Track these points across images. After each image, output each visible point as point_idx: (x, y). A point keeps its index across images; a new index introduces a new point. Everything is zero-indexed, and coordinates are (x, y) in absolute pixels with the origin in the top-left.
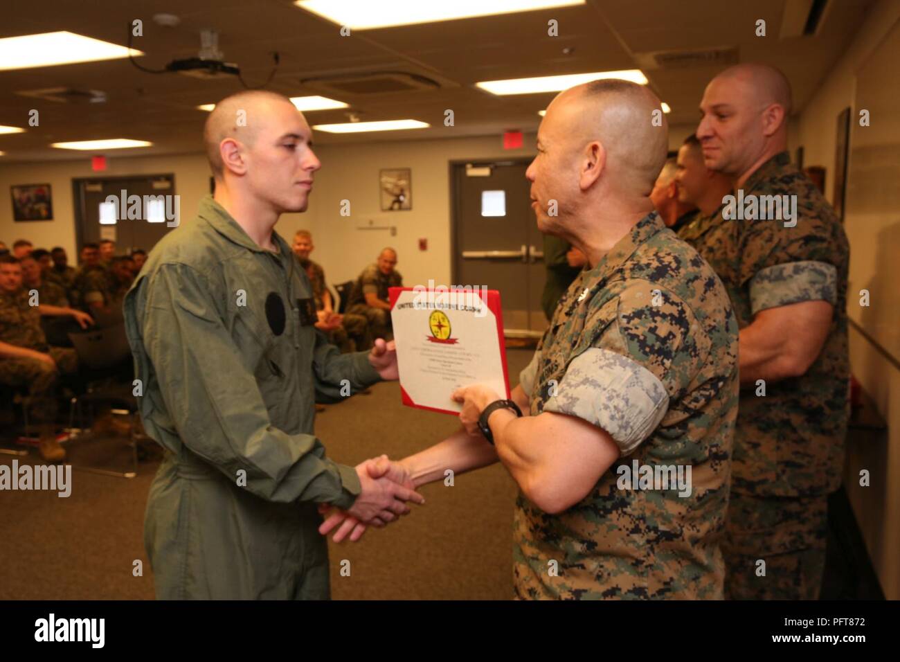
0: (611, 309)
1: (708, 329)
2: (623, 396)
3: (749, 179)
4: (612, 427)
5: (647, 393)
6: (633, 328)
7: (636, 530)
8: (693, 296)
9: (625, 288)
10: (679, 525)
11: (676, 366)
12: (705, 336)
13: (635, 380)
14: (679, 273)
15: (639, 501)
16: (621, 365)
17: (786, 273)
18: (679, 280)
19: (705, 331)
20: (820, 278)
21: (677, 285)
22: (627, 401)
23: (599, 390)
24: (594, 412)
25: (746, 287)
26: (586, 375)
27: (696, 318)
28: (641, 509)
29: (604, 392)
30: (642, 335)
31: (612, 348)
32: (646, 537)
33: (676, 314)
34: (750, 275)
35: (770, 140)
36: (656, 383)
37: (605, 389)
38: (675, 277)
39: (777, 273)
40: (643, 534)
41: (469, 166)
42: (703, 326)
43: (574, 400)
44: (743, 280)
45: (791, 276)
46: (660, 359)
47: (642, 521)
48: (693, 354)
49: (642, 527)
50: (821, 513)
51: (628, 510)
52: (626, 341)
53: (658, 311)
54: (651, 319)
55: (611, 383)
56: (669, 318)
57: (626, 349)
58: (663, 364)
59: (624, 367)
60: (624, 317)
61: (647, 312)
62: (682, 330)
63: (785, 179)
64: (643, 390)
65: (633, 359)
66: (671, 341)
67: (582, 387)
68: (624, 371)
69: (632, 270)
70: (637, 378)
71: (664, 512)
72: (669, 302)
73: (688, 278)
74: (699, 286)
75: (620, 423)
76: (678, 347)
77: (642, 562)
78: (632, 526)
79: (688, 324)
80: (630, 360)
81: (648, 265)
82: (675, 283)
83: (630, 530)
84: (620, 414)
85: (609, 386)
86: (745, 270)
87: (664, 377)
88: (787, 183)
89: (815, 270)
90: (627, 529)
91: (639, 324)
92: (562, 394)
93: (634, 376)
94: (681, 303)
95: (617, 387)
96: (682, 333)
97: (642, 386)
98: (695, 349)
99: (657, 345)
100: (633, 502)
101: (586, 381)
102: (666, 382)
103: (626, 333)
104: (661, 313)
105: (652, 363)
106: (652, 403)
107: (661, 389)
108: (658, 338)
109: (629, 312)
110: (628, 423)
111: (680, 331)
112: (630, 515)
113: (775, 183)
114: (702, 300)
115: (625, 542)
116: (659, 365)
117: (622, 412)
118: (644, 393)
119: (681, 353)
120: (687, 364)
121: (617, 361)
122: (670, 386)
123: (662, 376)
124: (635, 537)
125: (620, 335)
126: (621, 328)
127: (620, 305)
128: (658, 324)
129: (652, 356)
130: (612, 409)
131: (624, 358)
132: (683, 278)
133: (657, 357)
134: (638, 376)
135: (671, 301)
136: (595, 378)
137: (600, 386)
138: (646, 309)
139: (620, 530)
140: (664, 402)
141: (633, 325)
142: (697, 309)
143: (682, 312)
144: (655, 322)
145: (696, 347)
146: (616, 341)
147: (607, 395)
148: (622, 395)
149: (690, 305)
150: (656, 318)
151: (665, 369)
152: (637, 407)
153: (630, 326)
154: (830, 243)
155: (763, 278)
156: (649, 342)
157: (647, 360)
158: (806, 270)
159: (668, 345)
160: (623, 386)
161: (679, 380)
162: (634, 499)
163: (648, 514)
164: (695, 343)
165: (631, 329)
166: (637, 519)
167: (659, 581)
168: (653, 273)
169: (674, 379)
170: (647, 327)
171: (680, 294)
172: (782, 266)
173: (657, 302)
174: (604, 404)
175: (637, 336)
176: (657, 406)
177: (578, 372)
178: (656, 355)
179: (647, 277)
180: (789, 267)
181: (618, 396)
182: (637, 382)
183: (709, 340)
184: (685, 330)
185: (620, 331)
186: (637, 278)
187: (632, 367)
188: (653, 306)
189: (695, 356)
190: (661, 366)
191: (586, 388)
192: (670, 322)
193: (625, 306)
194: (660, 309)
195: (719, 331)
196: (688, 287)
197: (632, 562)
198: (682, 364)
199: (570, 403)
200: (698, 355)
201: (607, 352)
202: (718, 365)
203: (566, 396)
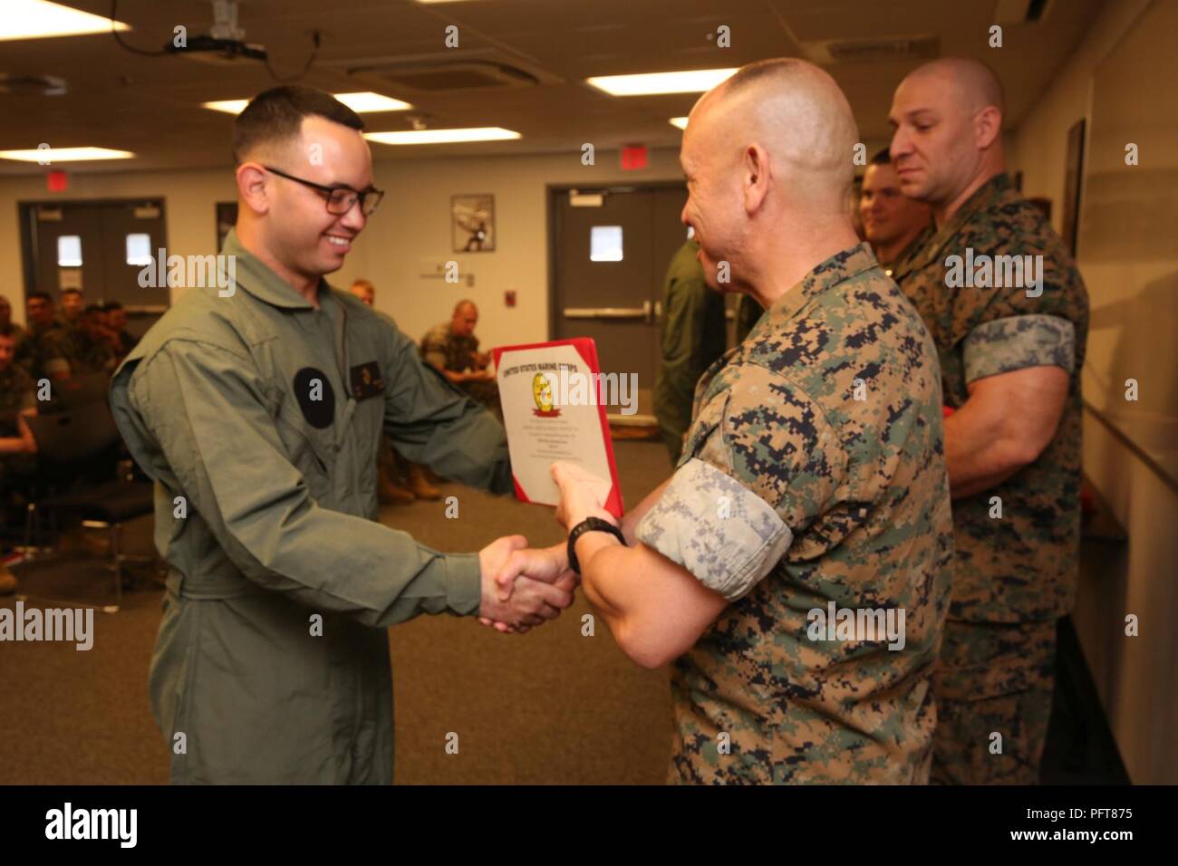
0: (717, 408)
1: (844, 439)
2: (718, 531)
3: (961, 208)
4: (701, 571)
5: (752, 526)
6: (741, 435)
7: (759, 680)
8: (830, 391)
9: (737, 377)
10: (817, 679)
11: (797, 491)
12: (842, 448)
13: (737, 509)
14: (816, 359)
15: (766, 643)
16: (720, 487)
17: (1008, 330)
18: (813, 370)
19: (842, 441)
20: (1052, 337)
21: (808, 377)
22: (722, 538)
23: (688, 519)
24: (680, 551)
25: (959, 348)
26: (678, 498)
27: (829, 423)
28: (767, 654)
29: (695, 524)
30: (752, 446)
31: (714, 462)
32: (772, 689)
33: (800, 419)
34: (963, 333)
35: (985, 154)
36: (767, 512)
37: (696, 519)
38: (808, 366)
39: (997, 330)
40: (768, 686)
41: (574, 192)
42: (839, 434)
43: (659, 530)
44: (954, 340)
45: (1014, 335)
46: (773, 480)
47: (766, 670)
48: (822, 472)
49: (767, 677)
50: (1046, 644)
51: (749, 653)
52: (731, 453)
53: (775, 414)
54: (764, 424)
55: (704, 512)
56: (789, 424)
57: (731, 465)
58: (777, 487)
59: (725, 490)
60: (732, 419)
61: (761, 415)
62: (806, 441)
63: (1009, 208)
64: (747, 522)
65: (738, 480)
66: (788, 456)
67: (671, 513)
68: (724, 495)
69: (753, 350)
70: (739, 506)
71: (796, 660)
72: (791, 402)
73: (828, 368)
74: (844, 378)
75: (710, 566)
76: (798, 464)
77: (765, 720)
78: (754, 674)
79: (816, 432)
80: (733, 481)
81: (775, 346)
82: (805, 373)
83: (751, 677)
84: (711, 555)
85: (701, 516)
86: (957, 327)
87: (776, 504)
88: (1010, 214)
89: (1046, 327)
91: (748, 431)
92: (650, 521)
93: (736, 503)
94: (809, 403)
96: (805, 445)
97: (745, 517)
98: (824, 464)
99: (770, 461)
100: (758, 645)
101: (677, 506)
102: (782, 510)
103: (732, 442)
104: (778, 416)
105: (763, 486)
106: (760, 539)
107: (776, 518)
108: (772, 452)
109: (737, 413)
110: (722, 566)
111: (802, 442)
112: (751, 661)
113: (995, 215)
114: (845, 399)
115: (746, 691)
116: (771, 488)
117: (714, 552)
118: (747, 527)
119: (803, 473)
120: (813, 486)
121: (718, 481)
122: (788, 516)
124: (757, 687)
125: (724, 446)
126: (725, 436)
127: (730, 403)
128: (773, 432)
129: (761, 476)
130: (702, 547)
131: (727, 477)
132: (821, 366)
133: (769, 478)
134: (741, 503)
135: (794, 399)
136: (686, 503)
137: (691, 515)
138: (759, 411)
139: (740, 675)
140: (779, 536)
141: (742, 431)
142: (833, 411)
143: (810, 415)
144: (769, 428)
145: (826, 464)
146: (719, 453)
147: (698, 528)
148: (715, 529)
149: (821, 405)
151: (779, 494)
152: (736, 545)
153: (737, 433)
154: (1065, 291)
155: (979, 337)
156: (760, 457)
157: (756, 481)
158: (1034, 326)
159: (784, 461)
160: (720, 516)
161: (801, 508)
162: (759, 641)
163: (775, 661)
164: (824, 457)
165: (739, 438)
166: (760, 667)
167: (789, 746)
168: (778, 359)
169: (795, 507)
172: (1003, 320)
173: (775, 402)
174: (692, 541)
175: (745, 448)
176: (767, 542)
178: (767, 475)
179: (767, 364)
180: (1012, 323)
181: (711, 530)
182: (740, 511)
183: (846, 454)
184: (811, 440)
185: (725, 440)
186: (755, 364)
187: (735, 490)
188: (769, 406)
189: (824, 475)
190: (773, 490)
191: (675, 516)
192: (789, 429)
193: (734, 405)
194: (777, 411)
195: (865, 441)
196: (825, 380)
197: (754, 717)
198: (804, 487)
199: (655, 534)
200: (829, 474)
201: (709, 466)
202: (855, 488)
203: (652, 524)
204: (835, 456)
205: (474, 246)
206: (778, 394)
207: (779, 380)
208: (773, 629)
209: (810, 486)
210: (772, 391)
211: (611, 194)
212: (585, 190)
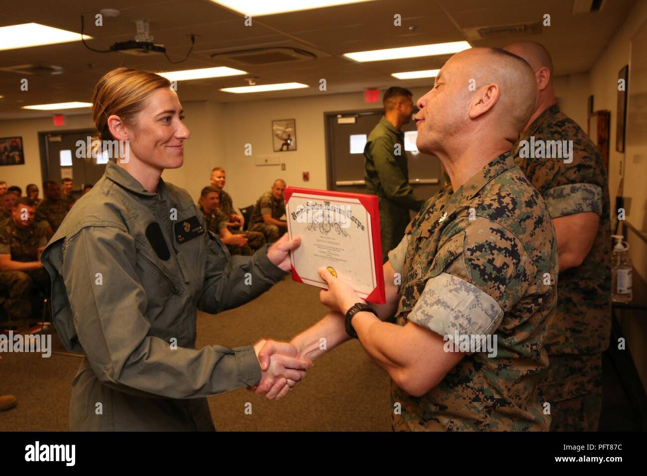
0: (458, 244)
1: (535, 258)
2: (467, 316)
5: (486, 312)
6: (476, 259)
7: (477, 399)
8: (524, 232)
9: (469, 224)
11: (510, 290)
12: (533, 265)
13: (476, 303)
14: (514, 213)
15: (479, 377)
16: (465, 290)
17: (565, 193)
18: (514, 220)
19: (533, 260)
20: (590, 196)
21: (512, 223)
22: (469, 320)
24: (444, 328)
27: (525, 250)
28: (480, 383)
29: (452, 312)
31: (459, 275)
32: (484, 404)
33: (510, 248)
36: (493, 303)
37: (452, 310)
38: (511, 217)
39: (559, 193)
40: (482, 402)
41: (339, 116)
43: (429, 317)
45: (569, 195)
46: (496, 284)
47: (481, 393)
48: (523, 279)
49: (481, 397)
51: (471, 384)
52: (470, 270)
53: (496, 246)
54: (490, 252)
55: (457, 305)
56: (504, 251)
57: (470, 277)
58: (499, 288)
59: (468, 292)
60: (469, 249)
61: (487, 247)
64: (483, 310)
65: (475, 285)
66: (505, 270)
67: (435, 307)
68: (468, 295)
69: (477, 208)
70: (478, 301)
71: (497, 387)
72: (504, 238)
73: (521, 218)
74: (530, 224)
76: (511, 275)
77: (481, 422)
78: (474, 396)
79: (520, 256)
80: (473, 286)
81: (490, 206)
82: (510, 222)
83: (472, 399)
84: (464, 330)
85: (455, 308)
87: (498, 299)
89: (586, 190)
90: (470, 398)
91: (480, 256)
92: (420, 311)
93: (476, 299)
94: (514, 239)
95: (462, 309)
96: (514, 263)
97: (482, 307)
98: (525, 275)
99: (494, 274)
100: (474, 378)
101: (438, 302)
102: (501, 302)
103: (470, 263)
104: (497, 247)
105: (490, 288)
106: (490, 320)
107: (498, 308)
108: (495, 268)
109: (472, 246)
111: (513, 262)
112: (472, 388)
114: (532, 236)
115: (468, 407)
116: (496, 289)
117: (466, 329)
118: (483, 313)
119: (514, 280)
120: (519, 288)
121: (463, 286)
122: (504, 305)
123: (498, 298)
124: (476, 404)
125: (465, 265)
126: (466, 259)
127: (466, 239)
128: (495, 257)
129: (489, 282)
130: (458, 326)
131: (469, 284)
132: (517, 218)
133: (494, 284)
134: (479, 299)
135: (506, 237)
136: (445, 300)
137: (449, 307)
138: (485, 244)
139: (464, 398)
140: (499, 317)
141: (475, 257)
142: (527, 243)
143: (515, 246)
144: (493, 254)
146: (462, 270)
147: (455, 315)
148: (465, 315)
149: (521, 240)
150: (493, 252)
151: (501, 292)
152: (477, 324)
153: (473, 257)
155: (549, 196)
156: (488, 271)
157: (487, 285)
158: (580, 190)
159: (503, 273)
160: (467, 308)
161: (511, 300)
162: (474, 376)
163: (486, 387)
164: (525, 270)
165: (474, 260)
166: (477, 391)
168: (493, 213)
169: (509, 300)
170: (486, 259)
171: (514, 231)
172: (562, 187)
173: (494, 238)
175: (479, 266)
176: (494, 321)
177: (432, 292)
178: (493, 282)
180: (567, 188)
181: (463, 316)
182: (478, 304)
183: (535, 267)
184: (517, 261)
185: (465, 262)
186: (481, 216)
187: (474, 291)
188: (492, 242)
189: (525, 281)
190: (497, 290)
191: (439, 308)
192: (504, 254)
193: (469, 241)
194: (496, 244)
195: (544, 260)
196: (521, 226)
197: (472, 422)
198: (514, 288)
199: (426, 319)
200: (527, 280)
201: (455, 278)
202: (540, 287)
203: (423, 312)
204: (530, 270)
205: (285, 148)
206: (496, 234)
207: (496, 226)
208: (482, 369)
209: (517, 287)
210: (492, 232)
211: (360, 116)
212: (345, 115)
